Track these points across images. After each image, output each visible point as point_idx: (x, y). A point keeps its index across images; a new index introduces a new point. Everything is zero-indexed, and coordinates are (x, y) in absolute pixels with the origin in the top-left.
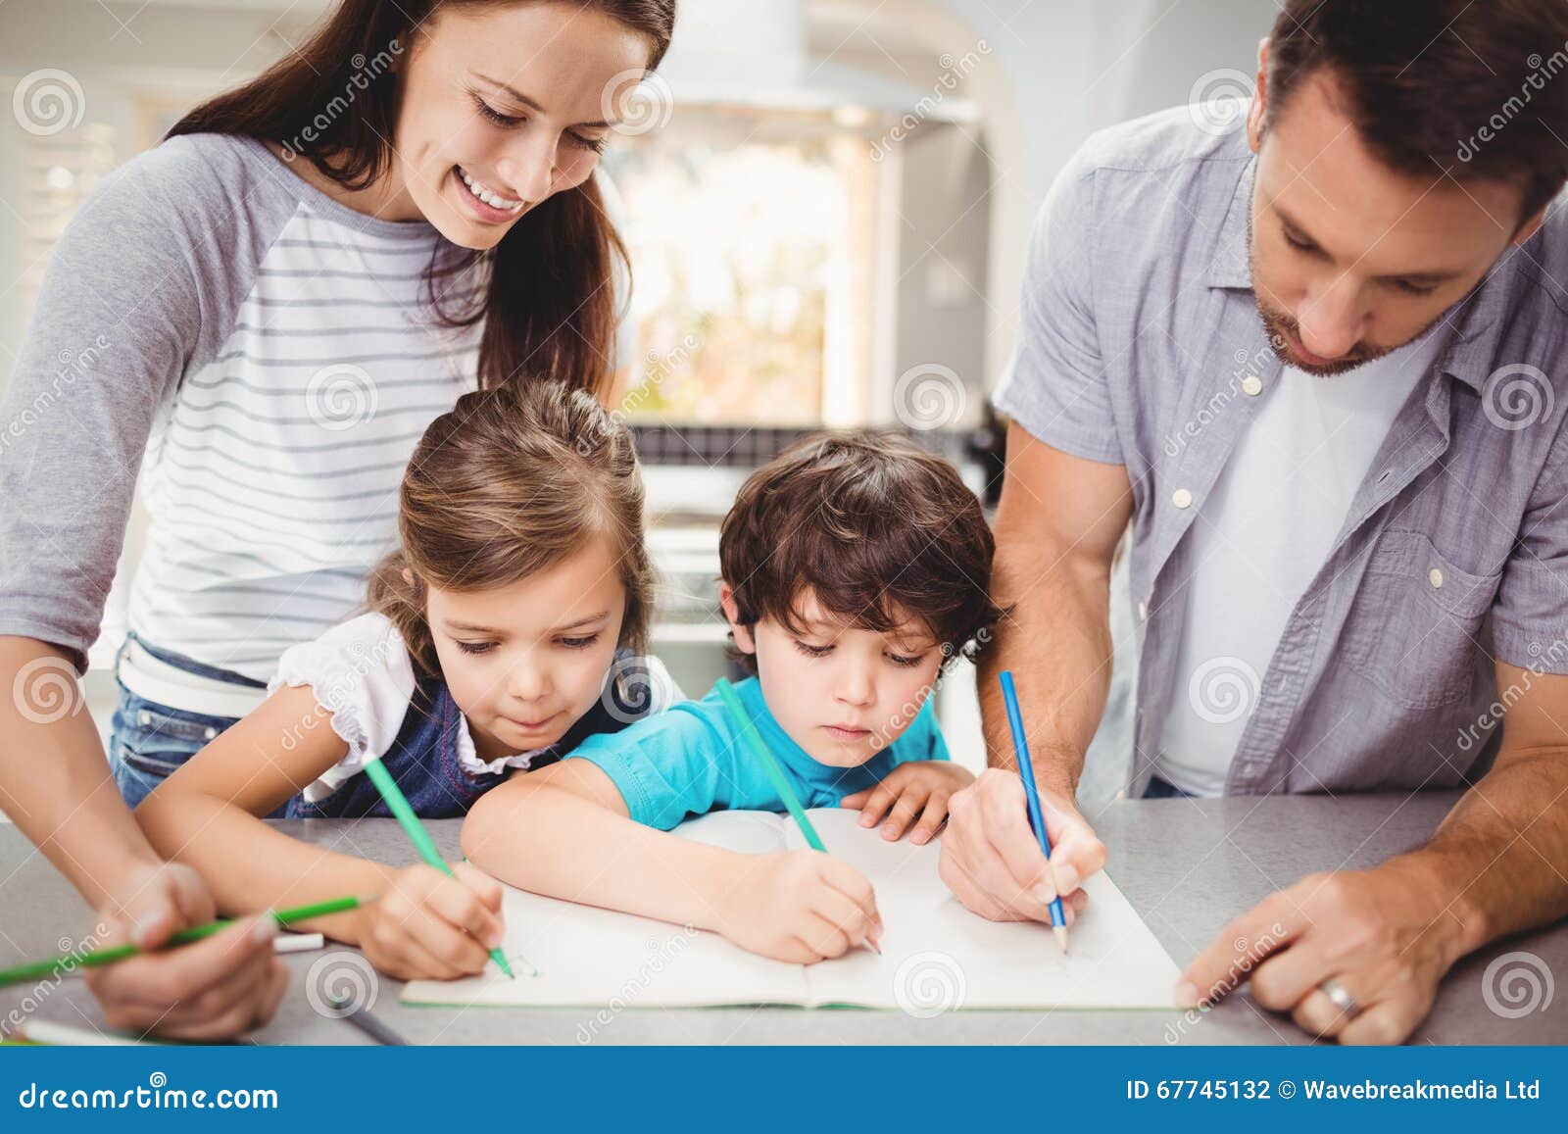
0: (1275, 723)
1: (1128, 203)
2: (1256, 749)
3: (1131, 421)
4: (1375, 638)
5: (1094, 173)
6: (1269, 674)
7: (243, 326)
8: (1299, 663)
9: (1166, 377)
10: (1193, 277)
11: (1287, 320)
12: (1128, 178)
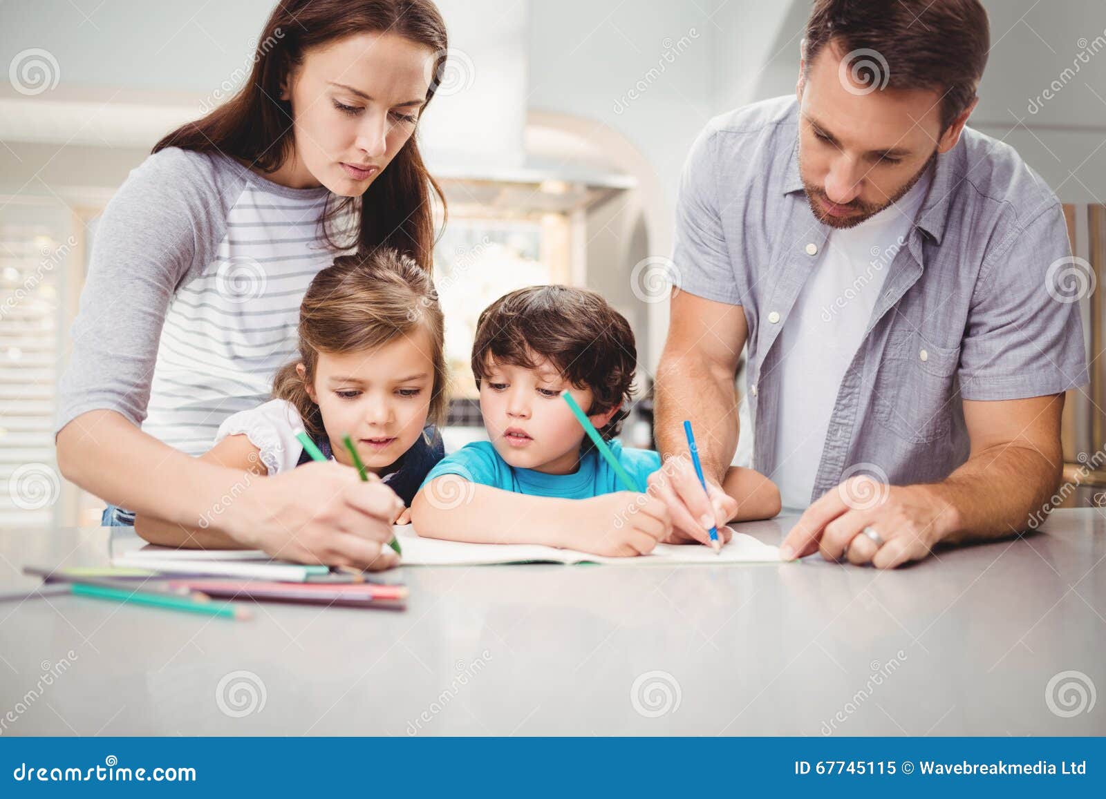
0: (836, 459)
1: (736, 150)
2: (827, 480)
3: (745, 278)
4: (893, 401)
5: (716, 135)
6: (830, 426)
7: (218, 258)
8: (848, 418)
9: (762, 249)
10: (775, 190)
11: (820, 190)
12: (735, 137)
